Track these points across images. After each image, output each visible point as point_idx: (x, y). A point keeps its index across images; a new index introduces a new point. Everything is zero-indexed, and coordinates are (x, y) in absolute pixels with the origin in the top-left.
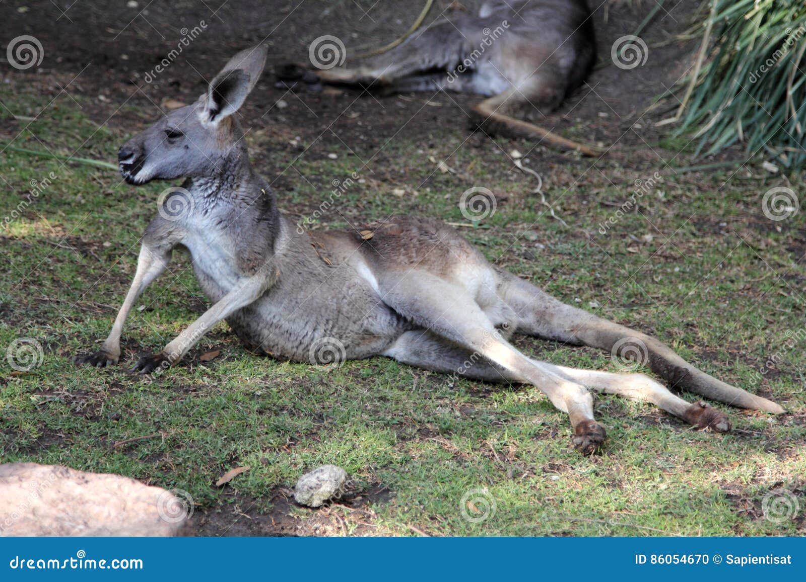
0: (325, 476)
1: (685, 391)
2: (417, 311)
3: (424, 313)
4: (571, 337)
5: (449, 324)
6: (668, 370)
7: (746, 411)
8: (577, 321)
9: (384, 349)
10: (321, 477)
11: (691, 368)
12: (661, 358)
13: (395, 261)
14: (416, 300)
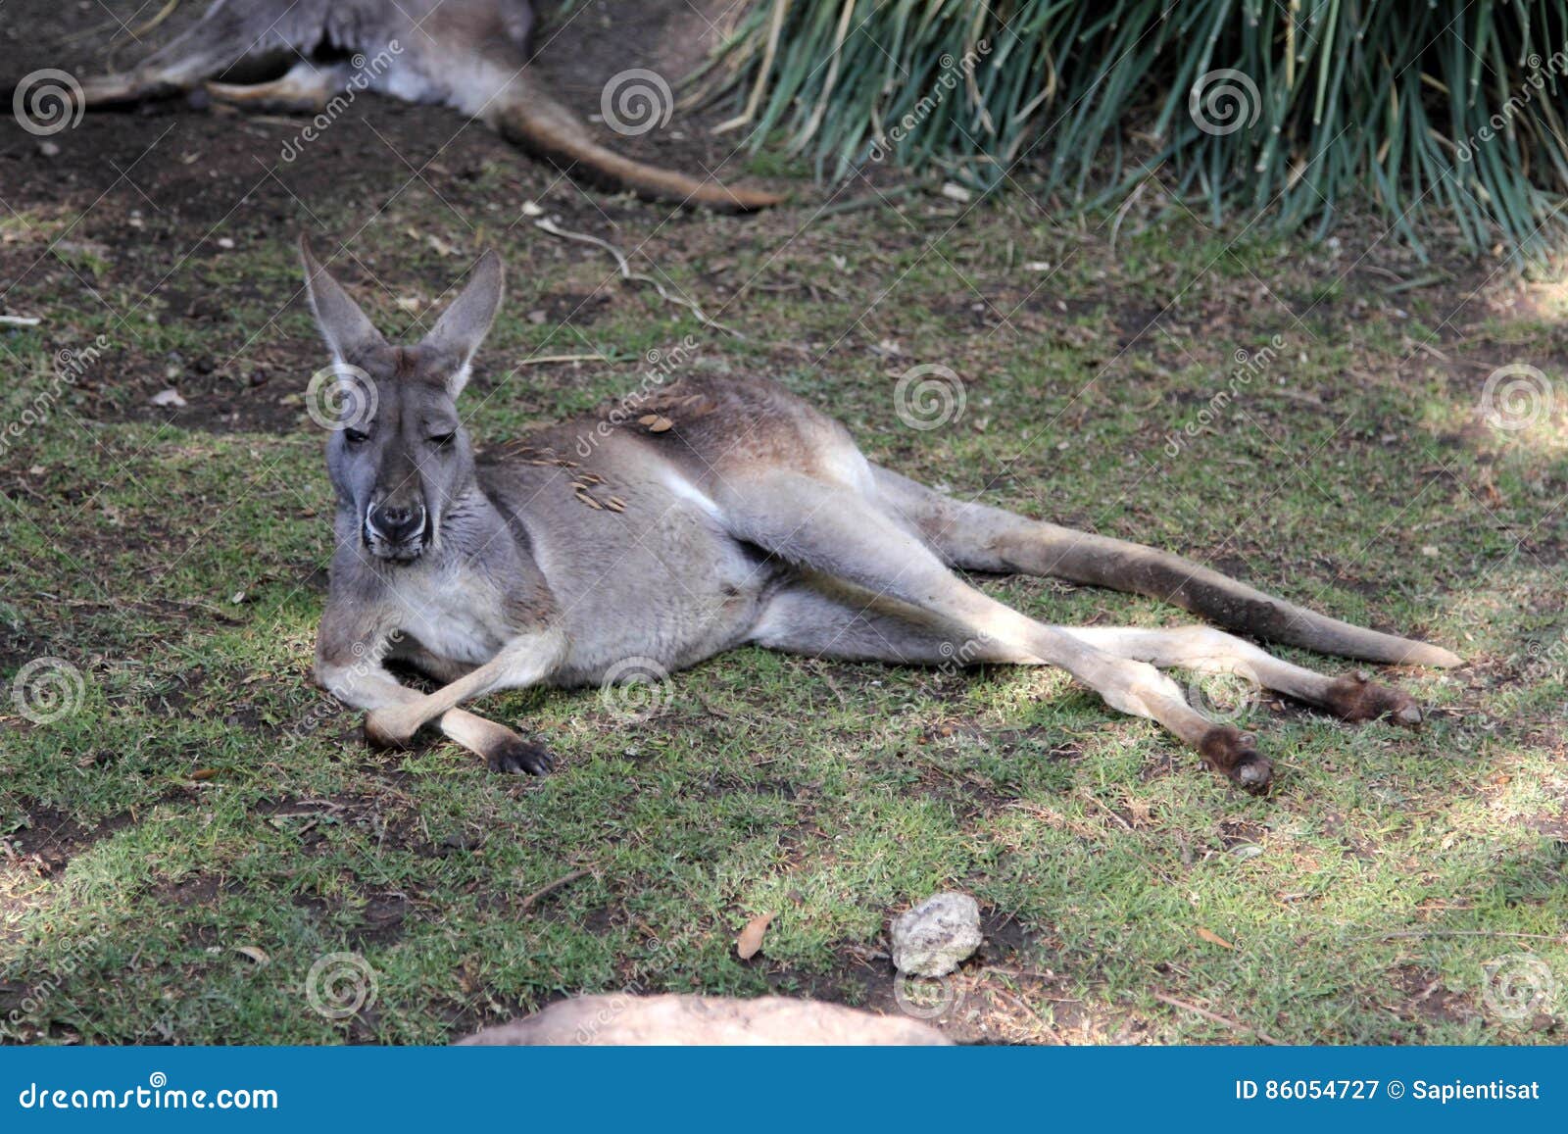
0: (953, 917)
1: (1272, 642)
2: (813, 545)
3: (825, 548)
4: (992, 559)
5: (877, 567)
6: (1231, 606)
7: (1391, 669)
8: (1002, 530)
9: (751, 627)
10: (947, 919)
11: (1280, 603)
12: (1210, 587)
13: (732, 458)
14: (806, 526)
